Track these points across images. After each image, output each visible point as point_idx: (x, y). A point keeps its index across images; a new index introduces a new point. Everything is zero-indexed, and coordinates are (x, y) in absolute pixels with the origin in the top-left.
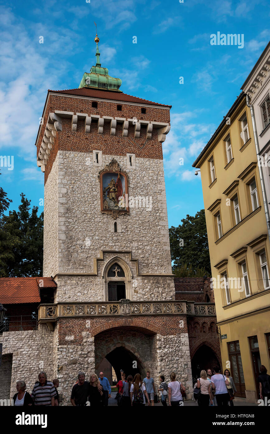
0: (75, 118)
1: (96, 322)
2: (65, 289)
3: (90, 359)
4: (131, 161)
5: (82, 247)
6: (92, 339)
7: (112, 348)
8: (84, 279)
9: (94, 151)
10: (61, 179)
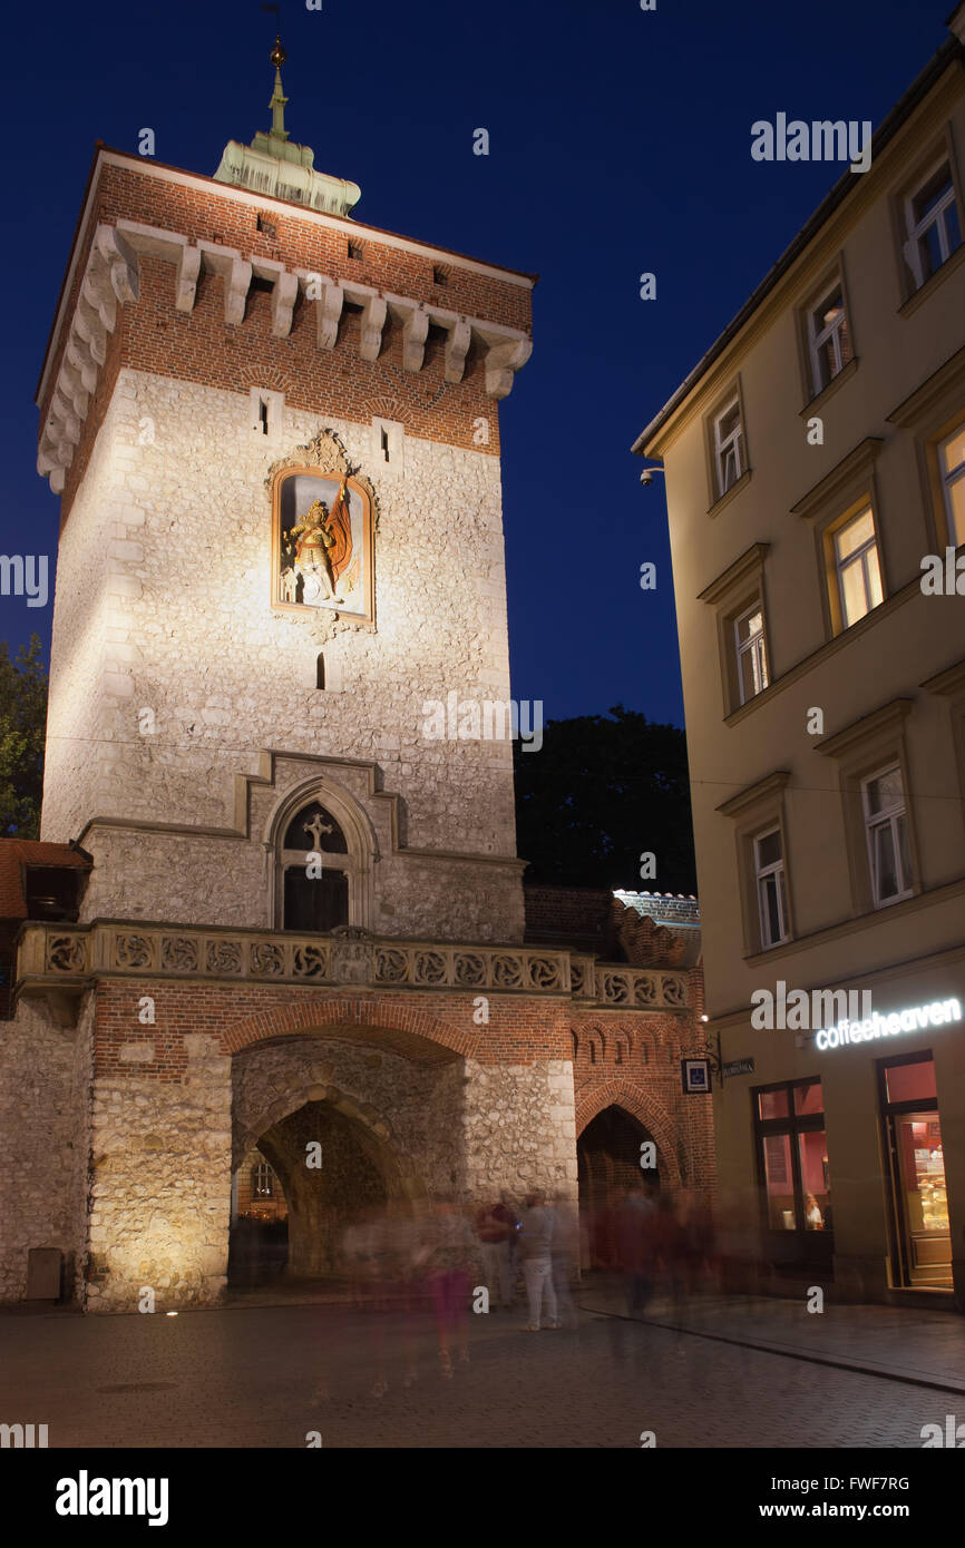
0: (191, 259)
1: (243, 1004)
2: (121, 878)
3: (214, 1135)
4: (385, 446)
5: (192, 729)
6: (221, 1064)
7: (293, 1102)
8: (197, 847)
9: (255, 392)
10: (127, 474)
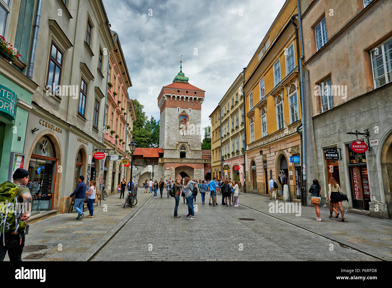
0: (172, 96)
1: (176, 164)
2: (166, 154)
4: (190, 111)
6: (174, 169)
7: (181, 172)
8: (173, 151)
9: (178, 108)
10: (166, 117)
